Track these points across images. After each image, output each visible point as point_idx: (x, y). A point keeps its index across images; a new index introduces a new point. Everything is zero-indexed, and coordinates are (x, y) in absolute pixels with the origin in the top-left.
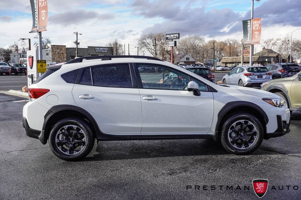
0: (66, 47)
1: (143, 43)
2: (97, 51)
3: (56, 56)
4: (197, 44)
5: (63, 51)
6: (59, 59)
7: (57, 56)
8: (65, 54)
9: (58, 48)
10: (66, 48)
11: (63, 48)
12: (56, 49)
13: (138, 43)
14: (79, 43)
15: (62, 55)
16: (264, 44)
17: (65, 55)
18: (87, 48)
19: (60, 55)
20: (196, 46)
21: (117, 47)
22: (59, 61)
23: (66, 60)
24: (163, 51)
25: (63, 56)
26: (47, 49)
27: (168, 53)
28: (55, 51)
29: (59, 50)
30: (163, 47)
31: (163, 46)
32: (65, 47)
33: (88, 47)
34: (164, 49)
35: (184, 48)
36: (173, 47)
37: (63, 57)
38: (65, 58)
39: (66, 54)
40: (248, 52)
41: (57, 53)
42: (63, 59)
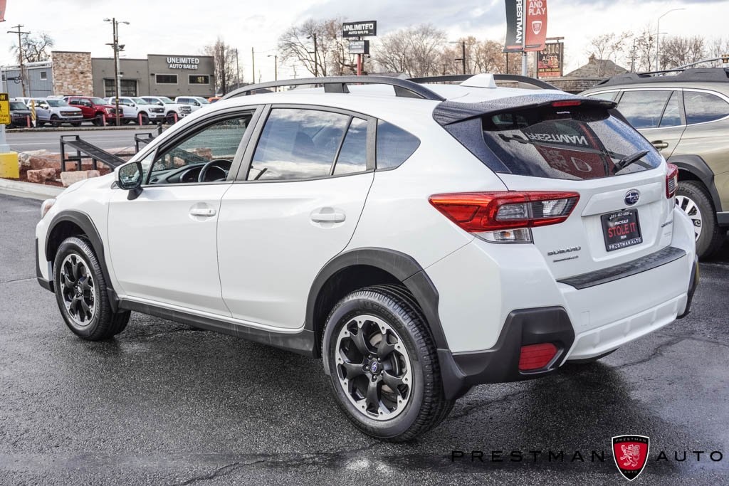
0: (92, 56)
1: (291, 45)
2: (171, 66)
3: (65, 81)
4: (428, 47)
5: (84, 66)
6: (73, 88)
7: (68, 80)
8: (89, 74)
9: (70, 59)
10: (92, 59)
11: (84, 59)
12: (66, 62)
13: (277, 46)
14: (122, 47)
15: (81, 76)
16: (593, 46)
17: (88, 77)
18: (146, 58)
19: (77, 76)
20: (427, 51)
21: (223, 56)
22: (75, 92)
23: (92, 89)
24: (341, 66)
25: (85, 79)
26: (46, 60)
27: (353, 70)
28: (63, 65)
29: (74, 63)
30: (341, 56)
31: (342, 53)
32: (89, 57)
33: (149, 55)
34: (344, 60)
35: (396, 56)
36: (359, 55)
37: (85, 82)
38: (90, 83)
39: (92, 74)
40: (549, 67)
41: (67, 71)
42: (83, 87)
